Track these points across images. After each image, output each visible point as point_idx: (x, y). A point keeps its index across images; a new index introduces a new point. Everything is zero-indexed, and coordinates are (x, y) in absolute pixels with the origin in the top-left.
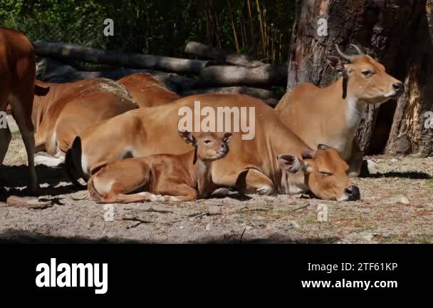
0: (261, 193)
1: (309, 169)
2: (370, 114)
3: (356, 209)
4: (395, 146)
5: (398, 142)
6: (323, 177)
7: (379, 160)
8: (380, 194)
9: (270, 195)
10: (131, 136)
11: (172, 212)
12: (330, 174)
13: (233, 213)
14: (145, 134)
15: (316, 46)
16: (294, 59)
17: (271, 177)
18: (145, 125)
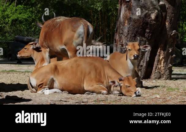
0: (103, 94)
1: (121, 85)
2: (145, 63)
3: (140, 100)
4: (154, 76)
5: (156, 74)
6: (127, 88)
7: (148, 81)
8: (149, 94)
9: (106, 94)
10: (53, 72)
11: (69, 101)
12: (129, 87)
13: (92, 102)
14: (59, 71)
15: (124, 37)
16: (115, 42)
17: (107, 88)
18: (58, 67)
